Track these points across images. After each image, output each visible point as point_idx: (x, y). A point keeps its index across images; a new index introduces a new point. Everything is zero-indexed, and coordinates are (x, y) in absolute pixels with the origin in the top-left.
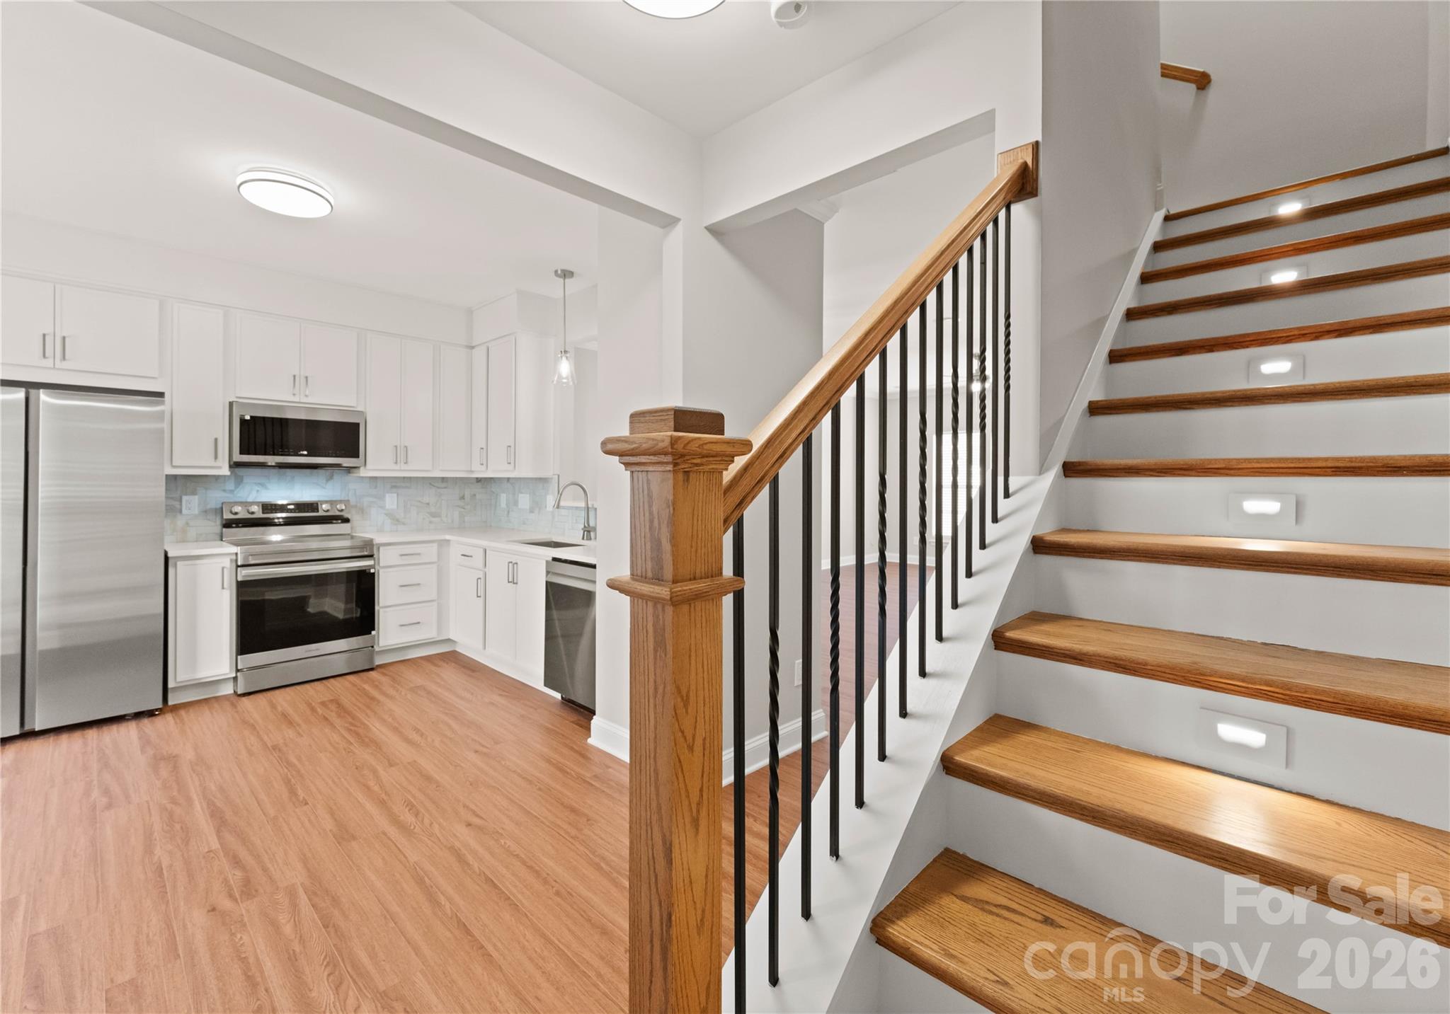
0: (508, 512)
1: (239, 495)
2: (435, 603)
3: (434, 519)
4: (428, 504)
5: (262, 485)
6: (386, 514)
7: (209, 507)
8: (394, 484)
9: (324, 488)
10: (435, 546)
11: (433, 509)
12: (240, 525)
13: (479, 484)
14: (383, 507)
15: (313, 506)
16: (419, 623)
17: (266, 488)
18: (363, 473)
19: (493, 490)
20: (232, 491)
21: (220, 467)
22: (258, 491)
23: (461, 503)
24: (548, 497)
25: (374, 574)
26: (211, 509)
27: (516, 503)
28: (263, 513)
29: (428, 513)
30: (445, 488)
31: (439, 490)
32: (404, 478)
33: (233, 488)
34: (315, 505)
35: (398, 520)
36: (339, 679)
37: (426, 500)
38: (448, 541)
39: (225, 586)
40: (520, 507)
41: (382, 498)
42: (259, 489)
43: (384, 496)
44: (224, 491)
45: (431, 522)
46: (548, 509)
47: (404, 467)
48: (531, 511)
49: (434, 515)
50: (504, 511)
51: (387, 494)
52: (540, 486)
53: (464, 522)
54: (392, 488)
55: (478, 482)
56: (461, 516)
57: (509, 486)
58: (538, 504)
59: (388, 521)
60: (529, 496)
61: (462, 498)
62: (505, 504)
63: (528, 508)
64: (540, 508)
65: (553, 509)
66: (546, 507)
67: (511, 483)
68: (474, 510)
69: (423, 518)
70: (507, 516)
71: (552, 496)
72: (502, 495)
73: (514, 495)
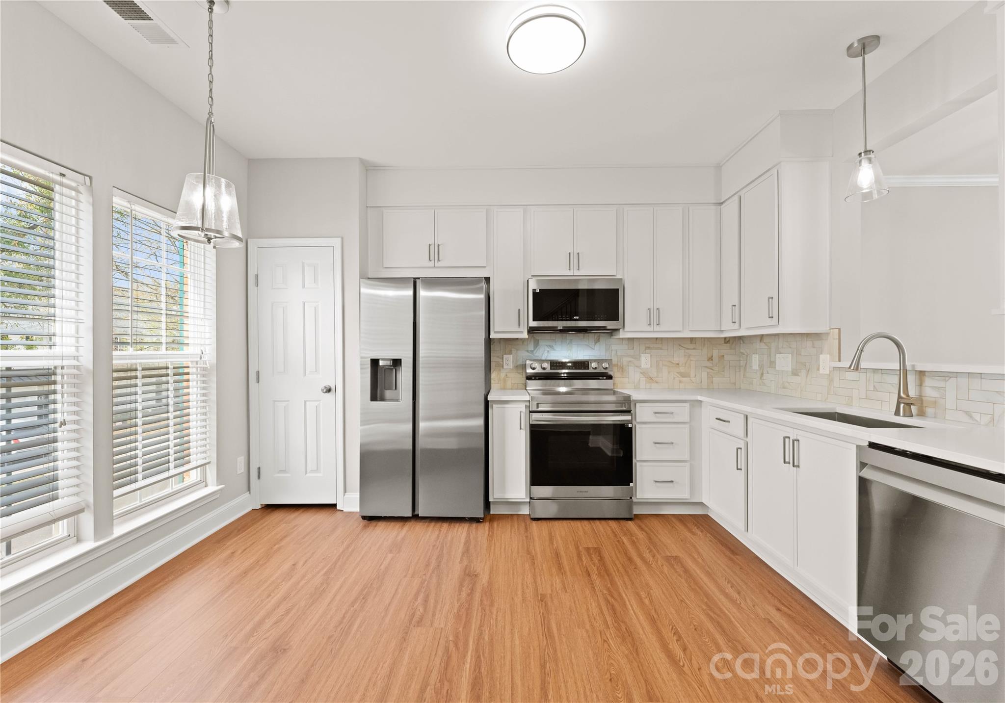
0: (762, 374)
1: (536, 355)
2: (688, 464)
3: (684, 379)
4: (678, 364)
5: (551, 347)
6: (641, 373)
7: (519, 363)
8: (647, 345)
9: (594, 349)
10: (687, 405)
11: (682, 369)
12: (537, 378)
13: (728, 345)
14: (639, 367)
15: (584, 364)
16: (672, 482)
17: (554, 350)
18: (622, 334)
19: (742, 351)
20: (532, 352)
21: (522, 332)
22: (548, 351)
23: (709, 364)
24: (822, 357)
25: (632, 428)
26: (520, 365)
27: (772, 364)
28: (551, 369)
29: (677, 373)
30: (694, 349)
31: (687, 351)
32: (657, 338)
33: (533, 350)
34: (586, 363)
35: (651, 379)
36: (603, 522)
37: (676, 360)
38: (701, 402)
39: (522, 427)
40: (778, 368)
41: (638, 358)
42: (548, 350)
43: (640, 357)
44: (528, 351)
45: (680, 382)
46: (821, 371)
47: (657, 328)
48: (795, 373)
49: (683, 375)
50: (756, 373)
51: (642, 355)
52: (809, 344)
53: (712, 382)
54: (646, 349)
55: (726, 343)
56: (710, 377)
57: (763, 345)
58: (806, 366)
59: (643, 380)
60: (791, 355)
61: (711, 359)
62: (758, 366)
63: (790, 370)
64: (809, 371)
65: (830, 371)
66: (818, 369)
67: (765, 343)
68: (723, 371)
69: (674, 378)
70: (761, 379)
71: (828, 356)
72: (754, 354)
73: (770, 355)
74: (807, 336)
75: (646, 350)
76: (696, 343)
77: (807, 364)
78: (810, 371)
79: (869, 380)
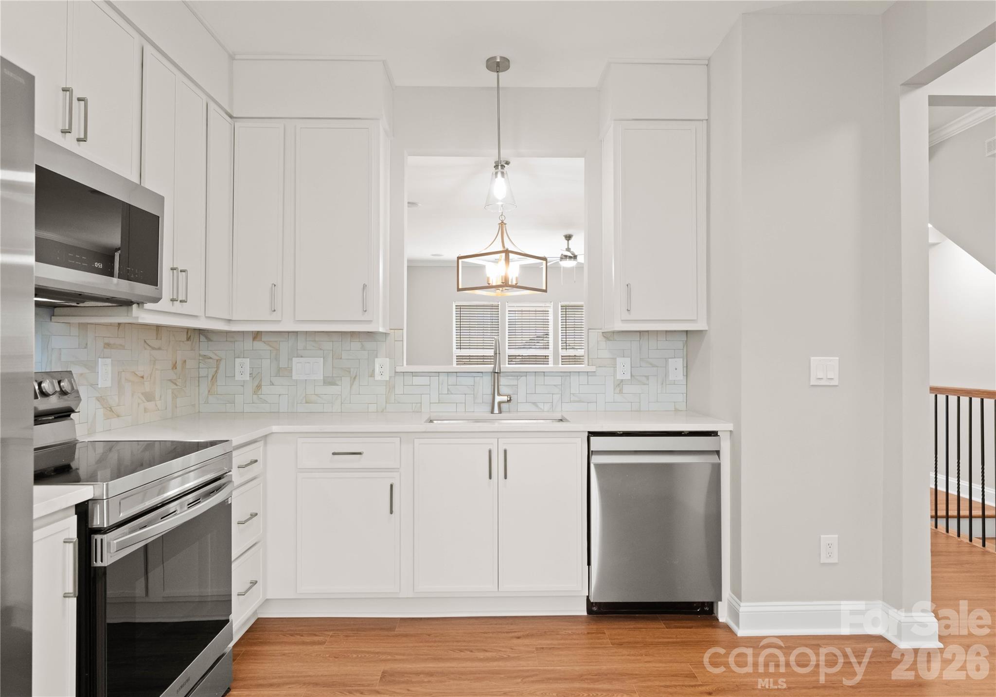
0: (259, 387)
2: (262, 544)
3: (150, 405)
4: (142, 377)
6: (98, 399)
8: (107, 340)
10: (262, 445)
11: (147, 387)
14: (95, 385)
19: (203, 353)
23: (173, 375)
27: (284, 372)
29: (142, 394)
30: (160, 349)
35: (111, 410)
37: (140, 369)
38: (275, 434)
40: (295, 377)
43: (97, 363)
45: (145, 410)
48: (329, 381)
49: (149, 397)
50: (243, 386)
51: (100, 359)
52: (355, 345)
53: (176, 407)
54: (104, 347)
55: (188, 339)
56: (175, 397)
57: (258, 345)
58: (350, 372)
59: (101, 412)
60: (322, 359)
61: (174, 367)
62: (248, 375)
63: (322, 378)
64: (355, 378)
65: (390, 377)
66: (372, 375)
67: (264, 342)
68: (185, 387)
69: (139, 404)
70: (255, 393)
71: (388, 359)
72: (238, 357)
73: (277, 359)
74: (351, 336)
75: (105, 350)
76: (161, 339)
77: (352, 369)
78: (358, 377)
79: (442, 384)
